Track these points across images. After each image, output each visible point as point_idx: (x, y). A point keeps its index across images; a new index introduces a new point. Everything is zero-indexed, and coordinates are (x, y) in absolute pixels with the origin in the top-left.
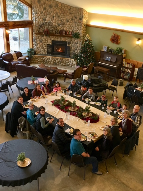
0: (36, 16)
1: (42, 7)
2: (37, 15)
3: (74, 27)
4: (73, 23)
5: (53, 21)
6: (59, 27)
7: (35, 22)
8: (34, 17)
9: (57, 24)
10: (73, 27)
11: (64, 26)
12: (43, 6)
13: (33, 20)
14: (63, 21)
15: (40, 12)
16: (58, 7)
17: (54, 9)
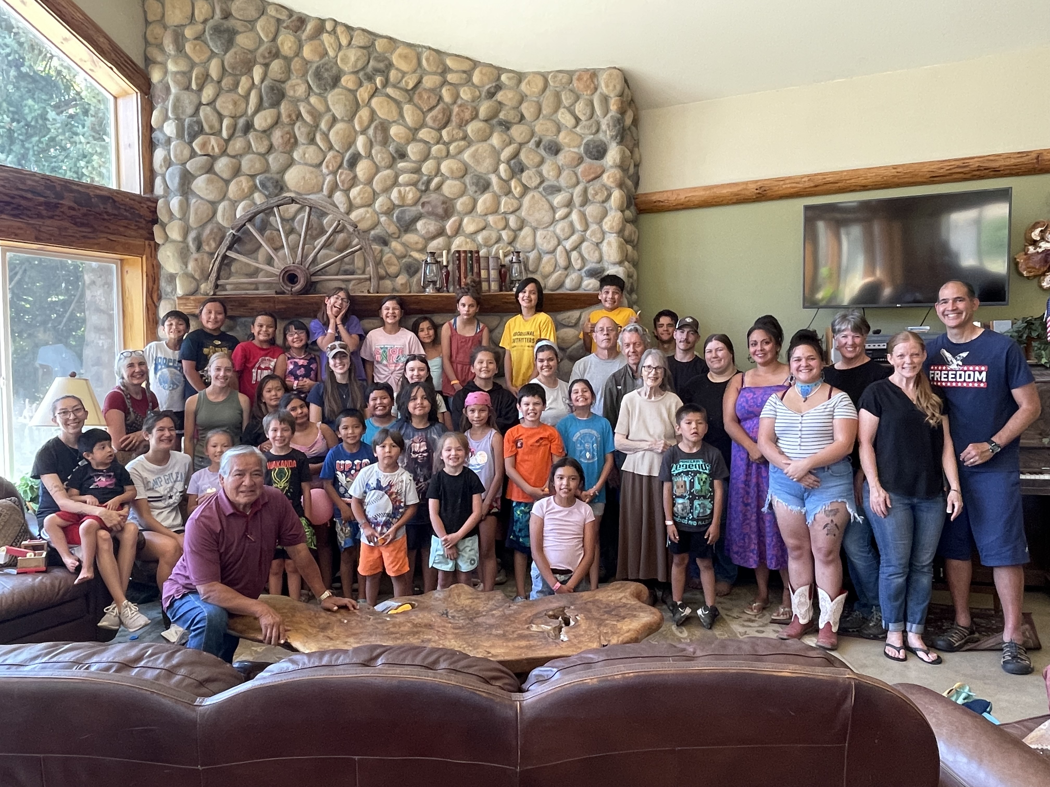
0: (193, 154)
1: (244, 82)
2: (204, 145)
3: (535, 230)
4: (526, 200)
5: (347, 191)
6: (410, 238)
7: (185, 207)
8: (168, 163)
9: (388, 213)
10: (526, 231)
11: (449, 225)
12: (257, 72)
13: (159, 189)
14: (439, 187)
15: (225, 123)
16: (393, 74)
17: (353, 92)
